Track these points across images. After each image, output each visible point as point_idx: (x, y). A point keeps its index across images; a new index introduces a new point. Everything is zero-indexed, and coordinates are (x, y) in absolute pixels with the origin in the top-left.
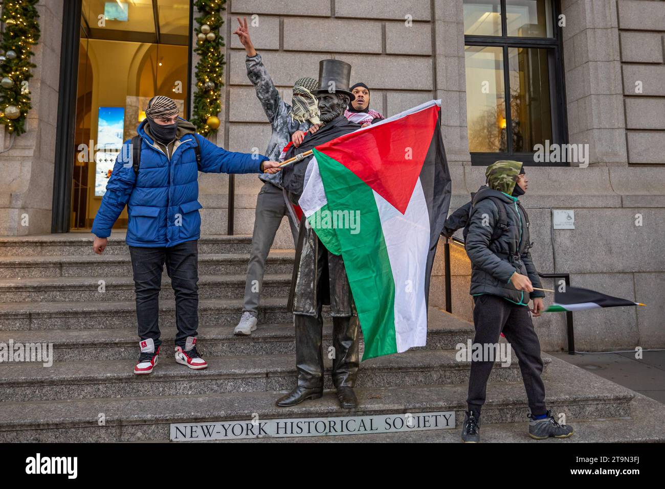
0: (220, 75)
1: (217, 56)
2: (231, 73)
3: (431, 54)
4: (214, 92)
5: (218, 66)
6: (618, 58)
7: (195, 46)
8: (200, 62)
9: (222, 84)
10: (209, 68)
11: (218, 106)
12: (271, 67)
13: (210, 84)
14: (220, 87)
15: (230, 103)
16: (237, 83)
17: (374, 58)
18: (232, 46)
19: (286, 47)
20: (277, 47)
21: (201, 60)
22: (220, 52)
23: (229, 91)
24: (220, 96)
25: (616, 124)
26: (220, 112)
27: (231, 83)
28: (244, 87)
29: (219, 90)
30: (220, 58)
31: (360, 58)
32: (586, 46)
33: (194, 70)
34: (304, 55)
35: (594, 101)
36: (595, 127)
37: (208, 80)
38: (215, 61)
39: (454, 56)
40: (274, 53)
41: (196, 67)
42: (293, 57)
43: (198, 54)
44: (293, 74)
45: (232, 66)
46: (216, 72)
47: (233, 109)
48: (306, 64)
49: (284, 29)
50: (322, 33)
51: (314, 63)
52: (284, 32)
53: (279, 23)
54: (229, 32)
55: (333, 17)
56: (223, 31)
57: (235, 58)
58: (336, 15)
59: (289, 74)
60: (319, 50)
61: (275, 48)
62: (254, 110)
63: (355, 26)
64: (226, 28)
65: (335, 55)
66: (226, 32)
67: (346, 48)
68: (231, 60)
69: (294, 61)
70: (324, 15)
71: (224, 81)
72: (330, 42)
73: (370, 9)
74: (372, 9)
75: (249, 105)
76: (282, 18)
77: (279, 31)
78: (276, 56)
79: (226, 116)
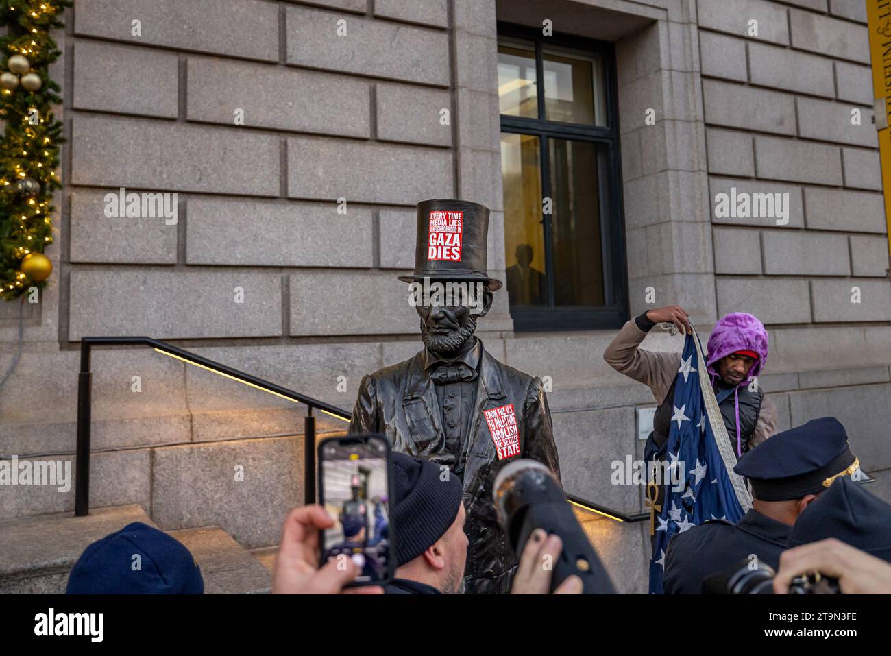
0: (52, 165)
1: (44, 124)
2: (75, 161)
3: (450, 144)
4: (38, 200)
5: (47, 147)
6: (704, 167)
9: (55, 184)
10: (25, 148)
11: (46, 231)
12: (162, 153)
13: (28, 183)
14: (52, 189)
15: (73, 222)
16: (87, 183)
17: (357, 147)
18: (77, 105)
19: (192, 114)
20: (173, 112)
23: (70, 198)
24: (50, 208)
25: (703, 266)
26: (49, 243)
27: (75, 182)
29: (50, 197)
31: (333, 144)
32: (663, 145)
35: (675, 232)
36: (677, 271)
37: (22, 175)
38: (43, 133)
39: (485, 151)
40: (166, 124)
42: (207, 135)
43: (1, 116)
44: (205, 168)
45: (77, 146)
46: (42, 158)
47: (78, 236)
48: (232, 150)
49: (189, 79)
50: (263, 94)
51: (247, 148)
52: (189, 85)
53: (176, 65)
54: (71, 74)
55: (283, 63)
56: (57, 72)
57: (83, 131)
58: (289, 61)
59: (199, 170)
60: (257, 125)
61: (169, 115)
62: (127, 239)
63: (323, 84)
64: (63, 65)
65: (286, 136)
66: (63, 73)
67: (307, 124)
68: (75, 135)
69: (208, 142)
70: (266, 59)
71: (58, 178)
72: (277, 111)
73: (350, 57)
74: (353, 56)
75: (114, 229)
76: (183, 57)
77: (179, 81)
78: (172, 131)
79: (62, 249)
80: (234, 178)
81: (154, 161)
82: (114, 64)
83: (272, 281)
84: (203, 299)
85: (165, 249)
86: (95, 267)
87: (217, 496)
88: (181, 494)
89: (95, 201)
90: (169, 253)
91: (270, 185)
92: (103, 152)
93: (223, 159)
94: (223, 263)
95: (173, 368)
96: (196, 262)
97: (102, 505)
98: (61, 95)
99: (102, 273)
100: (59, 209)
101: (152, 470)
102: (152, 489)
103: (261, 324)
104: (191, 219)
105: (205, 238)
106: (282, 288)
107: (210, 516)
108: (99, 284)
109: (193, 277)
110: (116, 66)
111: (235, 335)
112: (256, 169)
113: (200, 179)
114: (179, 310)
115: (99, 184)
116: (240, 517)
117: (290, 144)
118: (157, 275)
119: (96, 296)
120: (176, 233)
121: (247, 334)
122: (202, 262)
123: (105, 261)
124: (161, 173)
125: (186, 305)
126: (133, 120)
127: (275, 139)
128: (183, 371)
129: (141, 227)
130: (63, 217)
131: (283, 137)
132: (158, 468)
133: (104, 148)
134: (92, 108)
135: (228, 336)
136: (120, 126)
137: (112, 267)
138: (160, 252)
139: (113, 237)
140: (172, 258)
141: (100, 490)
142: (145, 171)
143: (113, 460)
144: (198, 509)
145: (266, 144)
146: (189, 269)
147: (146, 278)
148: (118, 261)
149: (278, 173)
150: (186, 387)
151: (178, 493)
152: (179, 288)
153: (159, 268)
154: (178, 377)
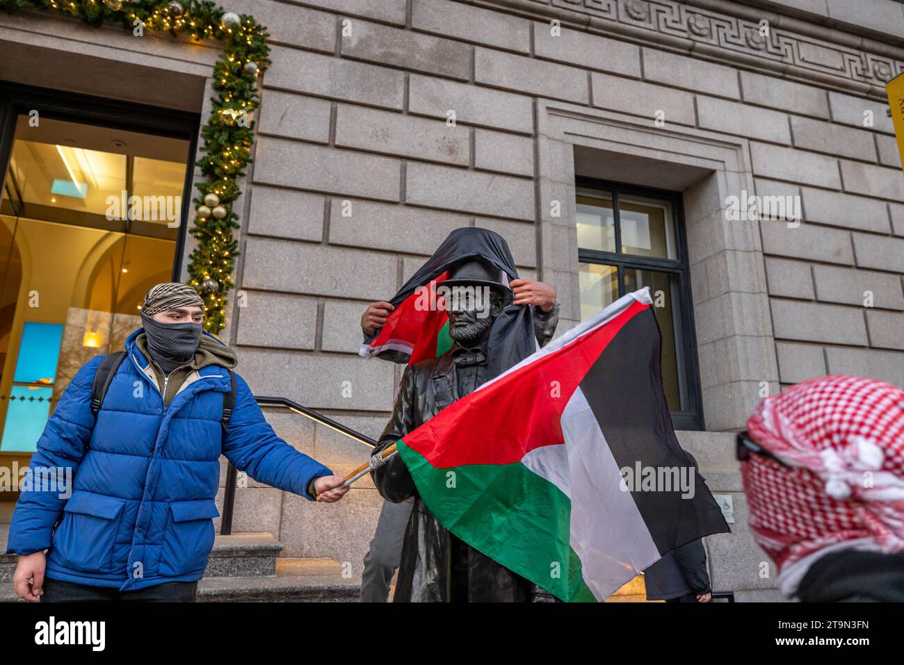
0: (229, 271)
1: (226, 242)
2: (246, 271)
3: (535, 266)
4: (217, 296)
5: (227, 258)
6: (764, 290)
7: (191, 224)
8: (198, 249)
9: (230, 285)
10: (211, 258)
11: (221, 320)
12: (309, 267)
13: (211, 283)
14: (227, 289)
15: (241, 315)
16: (253, 286)
18: (250, 231)
19: (332, 239)
20: (319, 237)
21: (200, 246)
22: (231, 237)
23: (240, 297)
24: (225, 303)
26: (223, 328)
27: (245, 285)
28: (263, 294)
29: (226, 294)
30: (231, 246)
32: (726, 271)
33: (186, 261)
34: (358, 254)
35: (740, 344)
36: (742, 378)
37: (208, 277)
38: (224, 249)
39: (565, 272)
40: (313, 246)
41: (190, 256)
42: (343, 254)
43: (196, 237)
44: (340, 279)
45: (248, 259)
46: (222, 266)
47: (243, 326)
48: (360, 266)
49: (331, 214)
50: (387, 225)
51: (372, 265)
52: (331, 218)
53: (323, 204)
54: (248, 210)
55: (403, 203)
56: (238, 206)
57: (254, 249)
58: (407, 201)
59: (335, 280)
60: (380, 248)
61: (315, 240)
62: (278, 329)
63: (432, 218)
64: (243, 203)
65: (403, 256)
66: (243, 208)
67: (419, 248)
68: (247, 252)
69: (343, 260)
70: (390, 199)
71: (233, 281)
72: (397, 237)
73: (455, 198)
74: (458, 198)
75: (270, 321)
76: (328, 198)
77: (324, 215)
78: (317, 251)
79: (231, 335)
80: (362, 287)
81: (303, 272)
82: (279, 203)
83: (387, 367)
84: (332, 378)
85: (306, 338)
86: (254, 349)
87: (332, 533)
88: (303, 528)
89: (258, 300)
90: (309, 341)
91: (389, 292)
92: (266, 265)
93: (353, 272)
94: (350, 351)
95: (306, 429)
96: (328, 349)
97: (242, 530)
98: (240, 222)
99: (259, 353)
100: (231, 304)
101: (282, 506)
102: (281, 522)
103: (377, 400)
104: (327, 316)
105: (336, 332)
106: (395, 373)
107: (325, 550)
108: (255, 362)
109: (326, 360)
110: (280, 204)
111: (355, 408)
112: (378, 281)
113: (336, 287)
114: (314, 386)
115: (261, 288)
116: (349, 553)
117: (405, 263)
118: (298, 357)
119: (253, 371)
120: (315, 327)
121: (365, 408)
122: (333, 349)
123: (261, 345)
124: (307, 281)
125: (319, 382)
126: (290, 243)
127: (394, 258)
128: (313, 433)
129: (289, 320)
130: (234, 312)
131: (400, 257)
132: (287, 504)
133: (267, 261)
134: (261, 233)
135: (350, 408)
136: (280, 247)
137: (266, 350)
138: (302, 340)
139: (269, 327)
140: (310, 345)
141: (242, 517)
142: (295, 280)
143: (253, 495)
144: (316, 542)
145: (387, 262)
146: (323, 354)
147: (290, 359)
148: (270, 345)
149: (395, 284)
150: (314, 445)
151: (301, 527)
152: (315, 368)
153: (301, 352)
154: (309, 437)
